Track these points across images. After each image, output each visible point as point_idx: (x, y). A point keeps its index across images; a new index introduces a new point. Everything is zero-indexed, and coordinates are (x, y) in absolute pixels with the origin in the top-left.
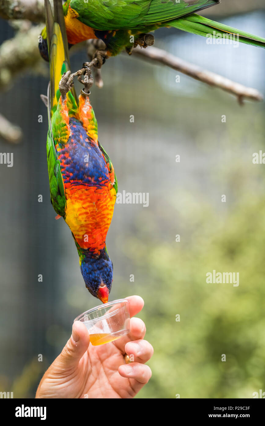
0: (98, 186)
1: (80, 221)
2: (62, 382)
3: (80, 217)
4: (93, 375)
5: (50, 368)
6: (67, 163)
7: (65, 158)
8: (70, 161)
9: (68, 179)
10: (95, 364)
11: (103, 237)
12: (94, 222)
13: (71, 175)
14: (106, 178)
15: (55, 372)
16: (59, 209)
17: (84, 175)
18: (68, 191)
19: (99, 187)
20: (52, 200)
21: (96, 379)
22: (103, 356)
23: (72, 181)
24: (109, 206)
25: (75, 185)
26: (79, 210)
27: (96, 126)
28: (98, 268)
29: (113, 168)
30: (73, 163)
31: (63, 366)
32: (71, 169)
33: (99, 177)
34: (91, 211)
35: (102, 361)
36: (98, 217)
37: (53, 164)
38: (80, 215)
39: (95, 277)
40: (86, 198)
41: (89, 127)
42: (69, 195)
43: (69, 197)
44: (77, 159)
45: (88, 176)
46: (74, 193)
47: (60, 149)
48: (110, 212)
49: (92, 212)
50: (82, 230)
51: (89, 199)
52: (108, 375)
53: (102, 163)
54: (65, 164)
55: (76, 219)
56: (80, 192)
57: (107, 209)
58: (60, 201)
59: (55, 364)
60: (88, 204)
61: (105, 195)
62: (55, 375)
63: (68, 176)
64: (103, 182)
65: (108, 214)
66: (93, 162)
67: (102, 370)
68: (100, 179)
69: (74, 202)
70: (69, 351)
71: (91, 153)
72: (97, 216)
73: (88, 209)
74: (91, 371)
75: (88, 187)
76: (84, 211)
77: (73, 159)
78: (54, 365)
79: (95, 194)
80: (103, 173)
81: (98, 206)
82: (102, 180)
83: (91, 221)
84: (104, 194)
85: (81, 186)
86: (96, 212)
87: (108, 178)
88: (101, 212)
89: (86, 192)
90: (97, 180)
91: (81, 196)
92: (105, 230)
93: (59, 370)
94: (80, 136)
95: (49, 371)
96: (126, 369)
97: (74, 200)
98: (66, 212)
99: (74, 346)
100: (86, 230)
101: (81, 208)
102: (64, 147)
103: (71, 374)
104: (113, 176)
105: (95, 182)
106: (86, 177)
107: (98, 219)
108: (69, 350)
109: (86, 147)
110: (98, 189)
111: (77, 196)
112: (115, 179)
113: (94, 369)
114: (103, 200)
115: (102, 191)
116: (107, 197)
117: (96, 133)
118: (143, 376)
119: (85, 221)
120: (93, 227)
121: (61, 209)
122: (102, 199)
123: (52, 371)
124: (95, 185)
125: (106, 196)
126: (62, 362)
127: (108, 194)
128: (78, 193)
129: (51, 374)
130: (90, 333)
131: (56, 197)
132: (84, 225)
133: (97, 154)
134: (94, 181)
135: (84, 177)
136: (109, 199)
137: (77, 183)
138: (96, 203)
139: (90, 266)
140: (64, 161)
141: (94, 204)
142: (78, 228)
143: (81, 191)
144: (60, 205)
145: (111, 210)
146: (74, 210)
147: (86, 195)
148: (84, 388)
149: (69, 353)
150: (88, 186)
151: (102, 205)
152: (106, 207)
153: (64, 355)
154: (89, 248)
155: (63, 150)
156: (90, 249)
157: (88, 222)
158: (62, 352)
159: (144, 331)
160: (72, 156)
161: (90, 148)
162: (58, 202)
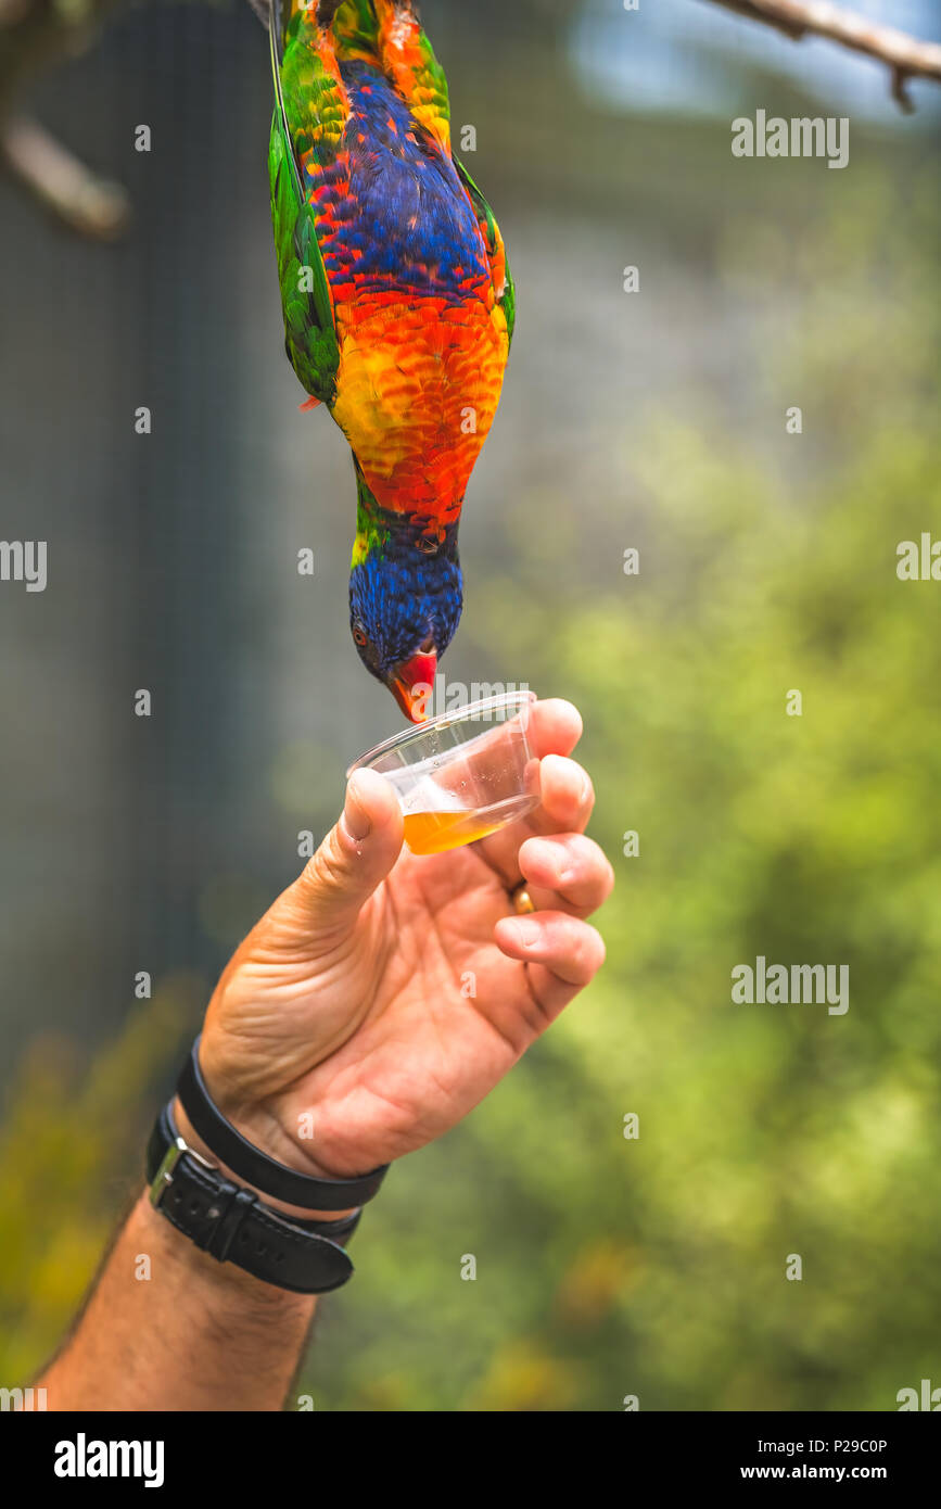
0: (451, 295)
1: (387, 416)
2: (300, 976)
3: (388, 404)
4: (402, 956)
5: (258, 929)
6: (343, 216)
7: (334, 198)
8: (354, 208)
9: (345, 268)
10: (411, 917)
11: (457, 482)
12: (437, 422)
13: (358, 255)
14: (476, 268)
15: (279, 941)
16: (315, 373)
17: (400, 255)
18: (345, 311)
19: (453, 300)
20: (292, 344)
21: (412, 971)
22: (437, 892)
23: (360, 277)
24: (487, 369)
25: (373, 291)
26: (385, 376)
27: (441, 90)
28: (428, 586)
29: (500, 240)
30: (364, 213)
31: (306, 921)
32: (359, 235)
33: (454, 266)
34: (428, 382)
35: (432, 908)
36: (449, 405)
37: (291, 218)
38: (388, 394)
39: (416, 616)
40: (411, 338)
41: (416, 93)
42: (347, 325)
43: (349, 332)
44: (378, 202)
45: (416, 261)
46: (367, 318)
47: (318, 165)
48: (490, 390)
49: (431, 388)
50: (392, 449)
51: (421, 341)
52: (455, 958)
53: (464, 217)
54: (335, 218)
55: (375, 410)
56: (388, 315)
57: (481, 378)
58: (317, 345)
59: (279, 915)
60: (415, 359)
61: (475, 329)
62: (280, 951)
63: (347, 260)
64: (467, 283)
65: (482, 398)
66: (435, 211)
67: (433, 939)
68: (458, 271)
69: (368, 350)
70: (330, 869)
71: (426, 182)
72: (447, 401)
73: (418, 375)
74: (396, 942)
75: (415, 299)
76: (402, 381)
77: (364, 201)
78: (273, 919)
79: (441, 324)
80: (467, 251)
81: (450, 367)
82: (465, 277)
83: (426, 417)
84: (471, 323)
85: (390, 294)
86: (443, 386)
87: (483, 271)
88: (460, 389)
89: (411, 315)
90: (445, 275)
91: (391, 328)
92: (468, 457)
93: (292, 937)
94: (387, 121)
95: (256, 939)
96: (522, 930)
97: (365, 344)
98: (340, 383)
99: (348, 852)
100: (406, 449)
101: (391, 371)
102: (333, 159)
103: (334, 949)
104: (500, 268)
105: (440, 282)
106: (410, 264)
107: (449, 411)
108: (331, 866)
109: (411, 161)
110: (452, 306)
111: (377, 327)
112: (507, 276)
113: (406, 935)
114: (467, 348)
115: (465, 317)
116: (483, 336)
117: (442, 115)
118: (579, 956)
119: (407, 416)
120: (431, 440)
121: (321, 374)
122: (463, 344)
123: (267, 939)
124: (439, 290)
125: (478, 334)
126: (304, 908)
127: (485, 326)
128: (383, 320)
129: (262, 948)
130: (406, 812)
131: (303, 334)
132: (402, 430)
133: (445, 185)
134: (438, 277)
135: (404, 264)
136: (489, 345)
137: (379, 282)
138: (445, 356)
139: (406, 576)
140: (332, 208)
141: (438, 359)
142: (378, 438)
143: (392, 311)
144: (316, 358)
145: (494, 382)
146: (365, 376)
147: (410, 325)
148: (375, 997)
149: (329, 876)
150: (417, 295)
151: (463, 363)
152: (476, 371)
153: (311, 884)
154: (408, 515)
155: (330, 169)
156: (413, 518)
157: (416, 422)
158: (305, 872)
159: (588, 803)
160: (362, 190)
161: (422, 165)
162: (312, 350)
